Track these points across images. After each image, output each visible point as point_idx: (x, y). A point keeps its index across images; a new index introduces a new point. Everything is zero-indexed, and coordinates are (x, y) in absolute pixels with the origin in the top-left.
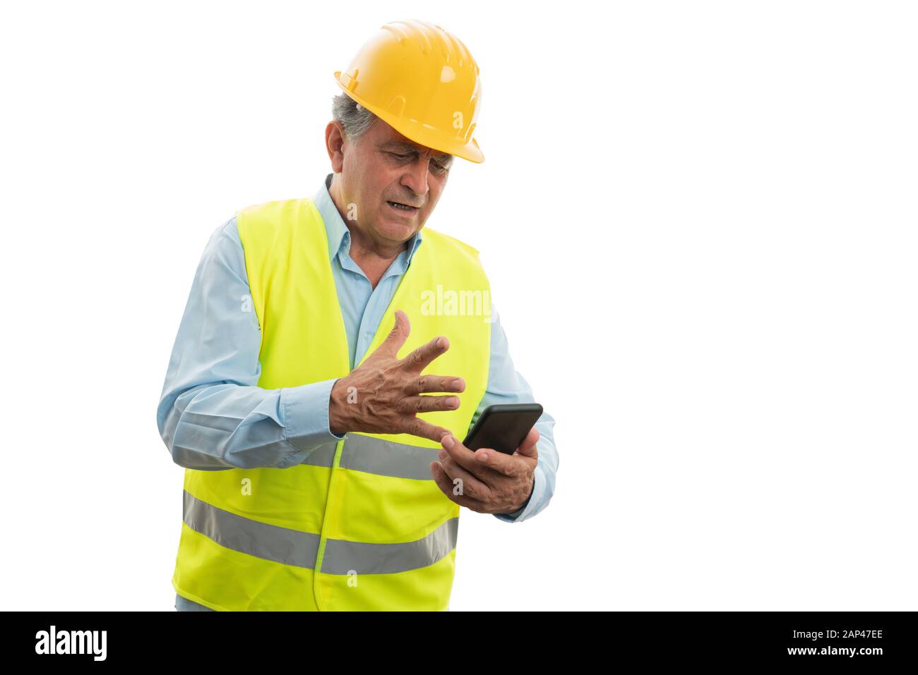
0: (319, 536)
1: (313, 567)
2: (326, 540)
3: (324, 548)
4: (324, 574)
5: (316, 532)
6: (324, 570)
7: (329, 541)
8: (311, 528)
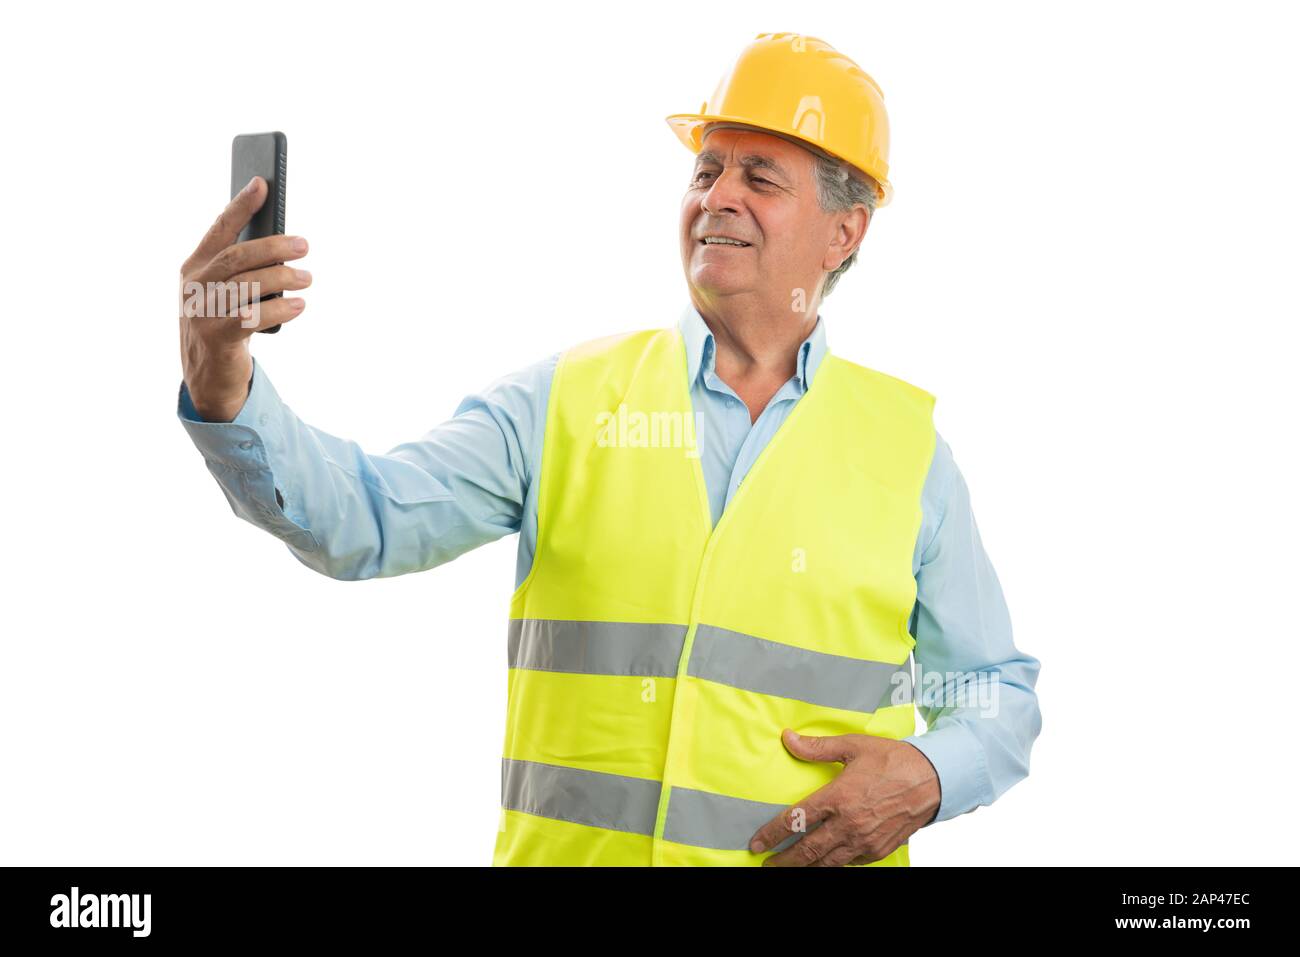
0: (659, 785)
1: (650, 832)
2: (670, 789)
3: (668, 801)
4: (667, 842)
5: (654, 778)
6: (668, 836)
7: (674, 789)
8: (645, 771)
